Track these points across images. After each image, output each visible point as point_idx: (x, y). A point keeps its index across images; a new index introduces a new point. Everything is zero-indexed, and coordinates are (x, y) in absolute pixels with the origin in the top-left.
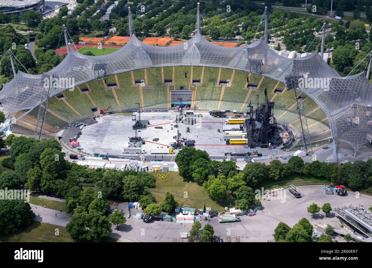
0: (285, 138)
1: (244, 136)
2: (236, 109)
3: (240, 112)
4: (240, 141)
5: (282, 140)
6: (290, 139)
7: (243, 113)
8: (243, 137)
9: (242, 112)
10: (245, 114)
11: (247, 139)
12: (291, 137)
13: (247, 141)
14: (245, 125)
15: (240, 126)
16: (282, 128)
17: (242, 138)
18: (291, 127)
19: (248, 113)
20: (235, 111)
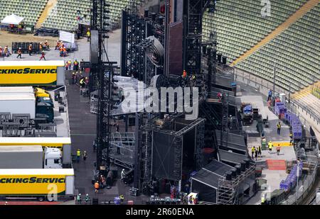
0: (278, 168)
1: (57, 153)
2: (17, 9)
3: (38, 26)
4: (33, 180)
5: (259, 174)
6: (304, 173)
7: (55, 33)
8: (51, 162)
9: (49, 26)
10: (67, 38)
11: (70, 172)
12: (309, 162)
13: (70, 182)
14: (62, 94)
15: (38, 99)
16: (265, 112)
17: (44, 164)
18: (307, 109)
19: (81, 32)
20: (13, 19)
